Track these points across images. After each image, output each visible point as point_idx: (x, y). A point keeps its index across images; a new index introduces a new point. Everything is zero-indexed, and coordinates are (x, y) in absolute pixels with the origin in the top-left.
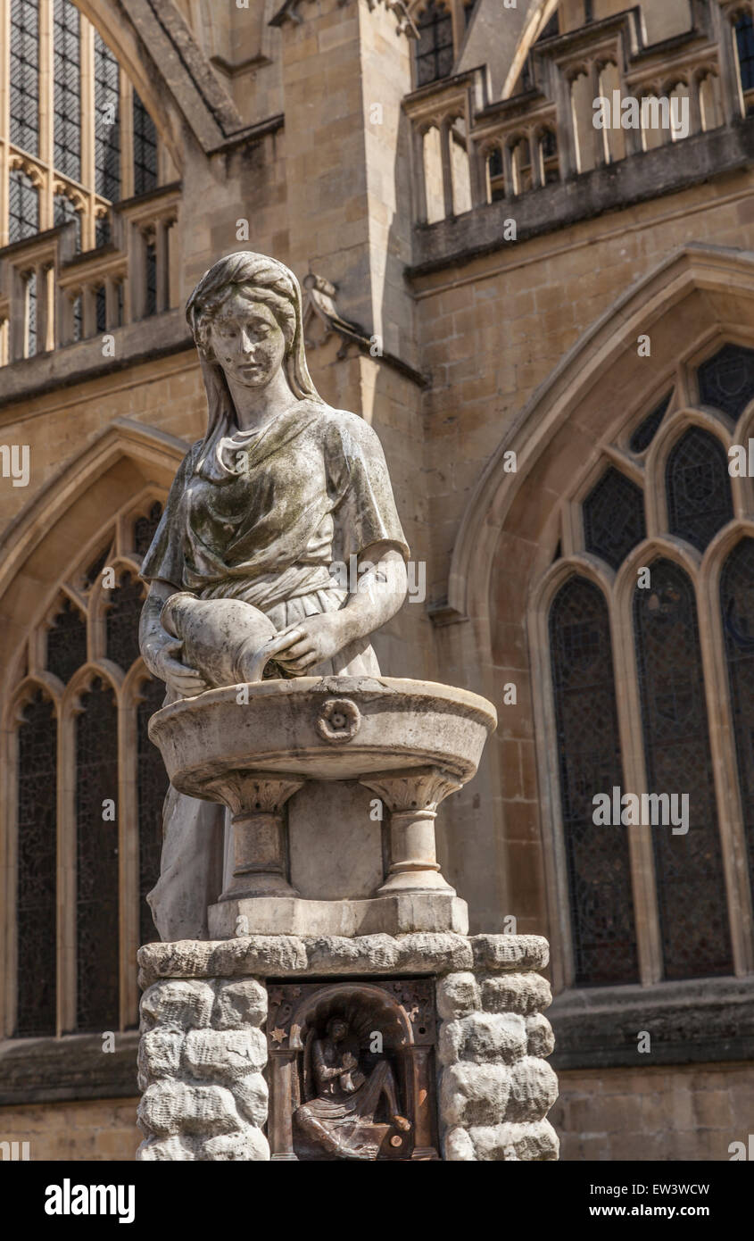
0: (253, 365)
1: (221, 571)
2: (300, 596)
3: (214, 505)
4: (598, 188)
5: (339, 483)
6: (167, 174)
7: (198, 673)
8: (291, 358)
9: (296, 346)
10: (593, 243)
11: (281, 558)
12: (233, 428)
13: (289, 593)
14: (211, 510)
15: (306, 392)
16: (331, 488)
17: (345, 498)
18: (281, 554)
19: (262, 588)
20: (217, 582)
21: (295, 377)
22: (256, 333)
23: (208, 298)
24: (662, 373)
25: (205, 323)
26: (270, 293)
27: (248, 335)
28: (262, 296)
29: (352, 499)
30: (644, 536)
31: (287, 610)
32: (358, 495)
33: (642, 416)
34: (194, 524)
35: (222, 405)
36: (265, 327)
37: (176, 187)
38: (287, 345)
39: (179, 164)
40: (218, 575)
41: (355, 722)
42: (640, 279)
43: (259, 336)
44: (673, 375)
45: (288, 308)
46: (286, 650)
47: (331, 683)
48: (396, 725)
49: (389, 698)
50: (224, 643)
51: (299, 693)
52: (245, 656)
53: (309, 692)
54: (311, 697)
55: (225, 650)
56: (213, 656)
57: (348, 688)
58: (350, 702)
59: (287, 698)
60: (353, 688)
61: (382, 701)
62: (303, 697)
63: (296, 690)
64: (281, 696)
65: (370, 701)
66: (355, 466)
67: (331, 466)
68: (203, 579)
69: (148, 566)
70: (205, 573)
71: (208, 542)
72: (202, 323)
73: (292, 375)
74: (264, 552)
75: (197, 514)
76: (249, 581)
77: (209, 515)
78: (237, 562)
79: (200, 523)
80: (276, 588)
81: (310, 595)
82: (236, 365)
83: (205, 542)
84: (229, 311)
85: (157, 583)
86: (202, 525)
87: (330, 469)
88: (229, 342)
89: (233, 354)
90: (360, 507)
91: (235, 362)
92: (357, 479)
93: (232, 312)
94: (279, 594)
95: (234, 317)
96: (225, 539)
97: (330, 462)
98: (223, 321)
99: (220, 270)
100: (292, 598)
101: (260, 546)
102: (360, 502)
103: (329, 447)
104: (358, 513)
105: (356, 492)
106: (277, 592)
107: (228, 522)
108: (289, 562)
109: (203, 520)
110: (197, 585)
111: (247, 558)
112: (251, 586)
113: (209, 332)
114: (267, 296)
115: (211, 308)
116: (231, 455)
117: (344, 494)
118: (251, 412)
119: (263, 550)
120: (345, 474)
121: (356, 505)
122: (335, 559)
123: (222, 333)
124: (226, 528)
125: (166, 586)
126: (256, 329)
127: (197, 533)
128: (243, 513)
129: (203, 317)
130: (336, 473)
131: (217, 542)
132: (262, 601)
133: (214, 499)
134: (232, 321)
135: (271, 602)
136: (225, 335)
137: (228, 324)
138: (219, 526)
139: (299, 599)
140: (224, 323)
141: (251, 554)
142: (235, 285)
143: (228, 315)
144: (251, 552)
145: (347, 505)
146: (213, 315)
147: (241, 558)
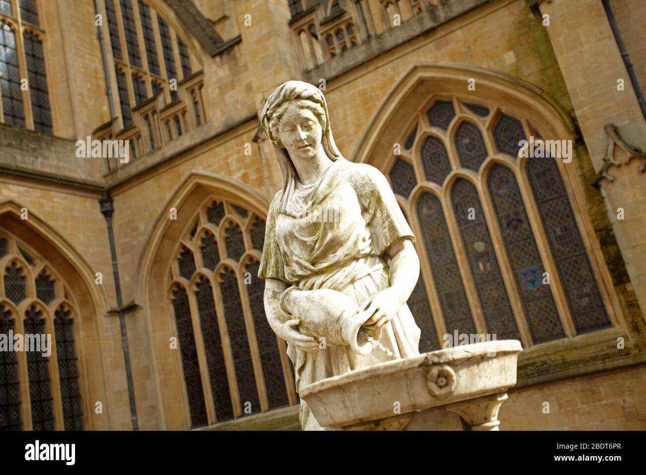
0: (306, 146)
1: (311, 270)
2: (361, 278)
3: (299, 231)
4: (375, 45)
5: (369, 205)
6: (195, 68)
7: (313, 339)
8: (325, 139)
9: (327, 131)
10: (377, 68)
11: (346, 258)
12: (299, 184)
13: (354, 278)
14: (297, 234)
15: (336, 156)
16: (365, 210)
17: (374, 215)
18: (346, 255)
19: (340, 276)
20: (307, 277)
21: (329, 148)
22: (306, 127)
23: (275, 111)
24: (413, 117)
25: (274, 125)
26: (310, 103)
27: (302, 130)
28: (306, 105)
29: (379, 214)
30: (416, 183)
31: (355, 288)
32: (382, 212)
34: (287, 243)
35: (289, 171)
36: (310, 123)
37: (201, 73)
38: (323, 131)
39: (201, 62)
40: (309, 272)
41: (453, 381)
43: (308, 128)
44: (417, 117)
45: (321, 110)
46: (370, 319)
47: (434, 357)
48: (478, 376)
49: (471, 360)
50: (328, 320)
51: (413, 368)
52: (343, 326)
53: (420, 366)
54: (421, 369)
55: (329, 324)
56: (322, 329)
57: (446, 359)
58: (448, 368)
59: (404, 372)
60: (449, 359)
61: (467, 362)
62: (416, 370)
63: (411, 366)
64: (401, 371)
65: (460, 364)
66: (378, 196)
67: (362, 197)
68: (299, 276)
69: (263, 271)
70: (300, 272)
71: (297, 253)
72: (272, 126)
73: (327, 148)
74: (335, 256)
75: (288, 237)
76: (329, 274)
77: (295, 237)
78: (319, 263)
79: (291, 242)
80: (346, 276)
81: (366, 277)
82: (296, 147)
83: (296, 253)
84: (288, 117)
85: (270, 280)
86: (292, 243)
87: (362, 199)
88: (290, 135)
89: (294, 141)
90: (385, 219)
91: (295, 146)
92: (379, 203)
93: (290, 117)
94: (349, 280)
95: (292, 119)
96: (309, 250)
97: (362, 195)
98: (286, 123)
99: (279, 94)
100: (356, 280)
101: (332, 252)
102: (384, 216)
103: (359, 186)
104: (384, 223)
105: (380, 210)
106: (347, 278)
107: (309, 240)
108: (350, 259)
109: (292, 240)
110: (296, 279)
111: (325, 260)
112: (331, 277)
113: (277, 131)
114: (309, 105)
115: (277, 117)
116: (302, 200)
117: (373, 213)
118: (307, 172)
119: (334, 255)
120: (372, 200)
121: (381, 218)
122: (375, 252)
123: (286, 130)
124: (308, 243)
125: (275, 281)
126: (305, 125)
127: (291, 249)
128: (317, 234)
129: (272, 122)
130: (366, 201)
131: (304, 252)
132: (339, 285)
133: (297, 228)
134: (291, 122)
135: (345, 285)
136: (288, 131)
137: (288, 124)
138: (303, 243)
139: (360, 280)
140: (286, 124)
141: (327, 258)
142: (290, 101)
143: (288, 119)
144: (327, 256)
145: (376, 218)
146: (279, 121)
147: (321, 261)
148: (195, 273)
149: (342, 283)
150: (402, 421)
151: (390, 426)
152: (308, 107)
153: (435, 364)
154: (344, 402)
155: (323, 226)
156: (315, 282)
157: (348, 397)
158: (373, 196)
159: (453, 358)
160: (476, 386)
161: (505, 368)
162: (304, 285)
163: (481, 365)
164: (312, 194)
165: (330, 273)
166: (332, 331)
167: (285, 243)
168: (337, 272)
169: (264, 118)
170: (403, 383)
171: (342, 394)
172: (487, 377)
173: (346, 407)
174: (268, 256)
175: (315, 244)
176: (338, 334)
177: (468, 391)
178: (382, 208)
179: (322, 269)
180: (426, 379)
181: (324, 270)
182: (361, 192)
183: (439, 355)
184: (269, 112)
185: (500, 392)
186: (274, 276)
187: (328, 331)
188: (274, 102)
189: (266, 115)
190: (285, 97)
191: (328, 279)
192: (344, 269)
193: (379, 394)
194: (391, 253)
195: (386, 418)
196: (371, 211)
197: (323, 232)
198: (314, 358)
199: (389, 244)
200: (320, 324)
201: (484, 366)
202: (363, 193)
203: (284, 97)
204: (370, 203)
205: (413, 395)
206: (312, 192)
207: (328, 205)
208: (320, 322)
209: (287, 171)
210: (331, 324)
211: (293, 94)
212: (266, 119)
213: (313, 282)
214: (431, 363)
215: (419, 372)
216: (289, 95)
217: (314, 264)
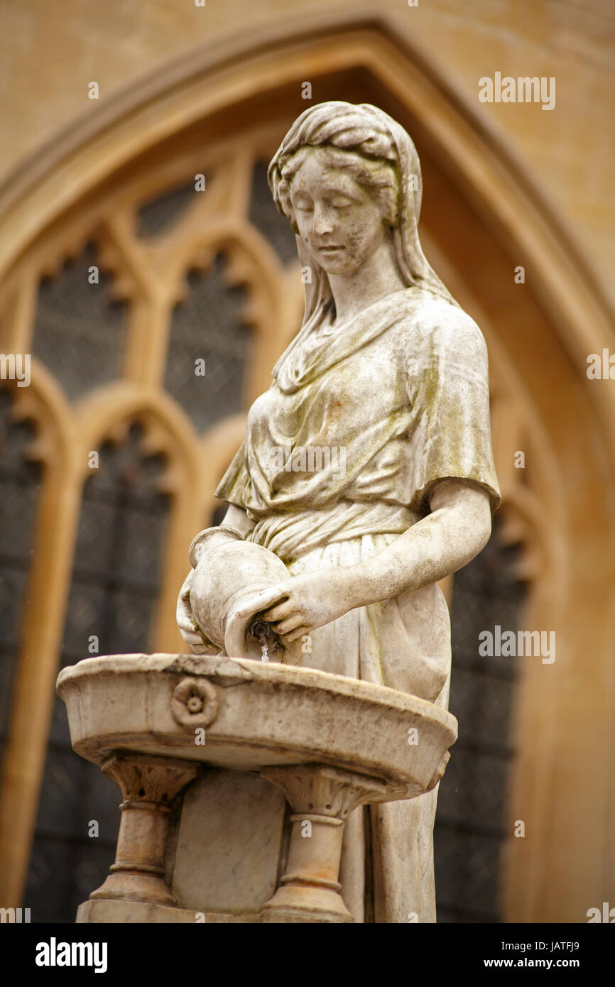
0: (334, 248)
1: (266, 503)
2: (340, 541)
3: (277, 421)
8: (397, 234)
9: (401, 219)
11: (324, 494)
13: (329, 537)
14: (272, 426)
16: (406, 405)
17: (416, 422)
22: (335, 209)
27: (324, 212)
34: (254, 440)
35: (321, 289)
36: (346, 201)
40: (264, 507)
41: (211, 707)
43: (339, 210)
47: (188, 662)
48: (262, 714)
49: (252, 684)
50: (213, 597)
51: (155, 671)
53: (165, 671)
54: (166, 675)
56: (203, 610)
57: (205, 671)
59: (144, 675)
60: (210, 671)
61: (244, 686)
62: (160, 676)
63: (152, 668)
64: (139, 672)
65: (231, 686)
66: (431, 382)
67: (408, 379)
68: (252, 511)
70: (254, 504)
71: (265, 464)
74: (306, 485)
75: (260, 428)
76: (290, 517)
77: (268, 432)
78: (280, 493)
79: (261, 439)
80: (316, 530)
81: (352, 541)
82: (314, 246)
84: (301, 181)
85: (232, 507)
86: (263, 442)
87: (407, 383)
88: (306, 218)
89: (311, 233)
91: (312, 242)
92: (430, 399)
93: (304, 183)
94: (317, 538)
95: (306, 189)
97: (406, 374)
98: (298, 192)
100: (331, 543)
101: (304, 476)
103: (407, 355)
104: (426, 441)
105: (428, 413)
106: (317, 533)
107: (284, 442)
108: (332, 498)
109: (264, 436)
111: (288, 490)
112: (290, 524)
114: (348, 163)
115: (287, 174)
117: (415, 416)
119: (305, 483)
120: (421, 391)
121: (425, 430)
122: (399, 496)
123: (300, 205)
127: (257, 453)
128: (296, 434)
130: (411, 389)
132: (298, 544)
133: (277, 413)
134: (305, 192)
135: (308, 547)
136: (302, 208)
137: (302, 196)
139: (338, 545)
141: (294, 487)
142: (311, 148)
143: (300, 186)
144: (294, 483)
145: (419, 428)
146: (289, 184)
147: (284, 489)
152: (345, 168)
153: (187, 674)
155: (304, 421)
158: (423, 382)
159: (217, 672)
160: (255, 730)
161: (331, 720)
163: (274, 700)
164: (321, 350)
165: (293, 517)
166: (214, 619)
167: (252, 438)
168: (305, 518)
169: (272, 169)
170: (143, 694)
172: (280, 722)
176: (220, 627)
177: (238, 733)
178: (431, 410)
179: (278, 505)
180: (172, 695)
183: (197, 661)
184: (280, 160)
189: (276, 164)
190: (304, 139)
191: (284, 528)
192: (318, 514)
193: (112, 702)
196: (414, 413)
197: (302, 434)
199: (423, 487)
201: (279, 702)
202: (408, 372)
203: (302, 138)
204: (416, 394)
206: (319, 348)
210: (214, 605)
211: (317, 134)
213: (266, 528)
214: (179, 670)
215: (164, 679)
216: (311, 136)
217: (274, 493)
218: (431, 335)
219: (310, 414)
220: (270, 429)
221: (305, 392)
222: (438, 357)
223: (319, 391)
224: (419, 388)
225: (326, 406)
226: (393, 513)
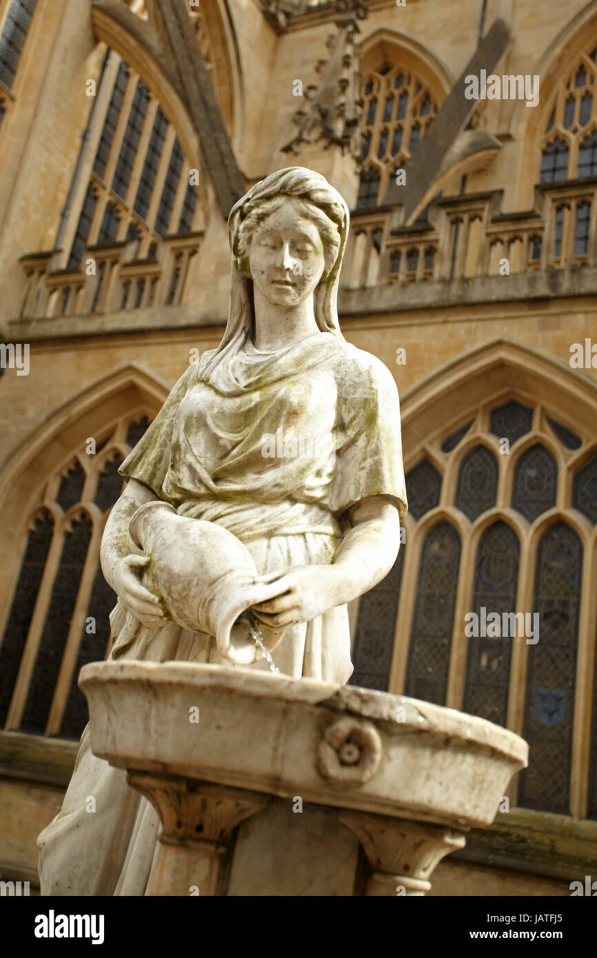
0: (287, 283)
1: (207, 487)
2: (286, 535)
3: (215, 417)
4: (455, 291)
5: (351, 422)
6: (197, 226)
7: (157, 599)
8: (323, 288)
9: (332, 277)
10: (445, 322)
11: (276, 490)
12: (250, 344)
13: (275, 529)
14: (210, 421)
15: (330, 325)
16: (340, 427)
17: (353, 442)
18: (276, 485)
19: (252, 516)
20: (197, 498)
21: (324, 308)
22: (299, 251)
23: (257, 205)
24: (470, 409)
25: (248, 229)
26: (321, 214)
27: (291, 253)
28: (314, 215)
29: (361, 442)
30: (437, 504)
31: (269, 547)
32: (368, 440)
33: (451, 432)
34: (187, 429)
35: (243, 319)
36: (309, 247)
37: (201, 235)
38: (325, 273)
39: (207, 220)
40: (203, 491)
41: (373, 761)
42: (470, 349)
43: (301, 253)
44: (476, 412)
45: (336, 236)
46: (269, 601)
47: (353, 698)
48: (424, 773)
49: (425, 735)
50: (196, 575)
51: (304, 702)
52: (217, 597)
53: (320, 704)
54: (318, 711)
55: (195, 583)
56: (179, 586)
57: (375, 712)
58: (372, 732)
59: (284, 705)
60: (381, 713)
61: (413, 737)
62: (308, 709)
63: (301, 697)
64: (279, 698)
65: (398, 734)
66: (372, 411)
67: (345, 404)
68: (184, 491)
69: (130, 463)
70: (188, 485)
71: (198, 454)
72: (244, 229)
73: (321, 306)
74: (258, 478)
75: (194, 421)
76: (235, 505)
77: (206, 425)
78: (226, 481)
79: (194, 430)
80: (263, 521)
81: (297, 537)
82: (268, 278)
83: (196, 452)
84: (276, 221)
85: (135, 483)
86: (196, 433)
87: (344, 407)
88: (268, 253)
89: (269, 267)
90: (368, 454)
91: (268, 275)
92: (370, 424)
93: (279, 223)
94: (264, 528)
95: (280, 228)
96: (218, 454)
97: (346, 400)
98: (267, 231)
99: (276, 180)
100: (277, 535)
101: (256, 470)
102: (369, 448)
103: (347, 384)
104: (365, 459)
105: (366, 436)
106: (263, 525)
107: (226, 437)
108: (282, 494)
109: (199, 428)
110: (177, 496)
111: (238, 480)
112: (236, 512)
113: (249, 240)
114: (319, 217)
115: (258, 215)
116: (244, 369)
117: (352, 436)
118: (272, 331)
119: (256, 476)
120: (360, 415)
121: (364, 450)
122: (330, 502)
123: (263, 243)
124: (222, 442)
125: (143, 488)
126: (299, 247)
127: (190, 442)
128: (244, 432)
129: (247, 222)
130: (349, 412)
131: (209, 455)
132: (244, 531)
133: (216, 410)
134: (277, 231)
135: (254, 535)
136: (266, 245)
137: (271, 235)
138: (215, 439)
139: (284, 538)
140: (269, 233)
141: (243, 478)
142: (289, 197)
143: (274, 225)
144: (244, 475)
145: (354, 447)
146: (258, 223)
147: (231, 479)
148: (77, 506)
149: (250, 529)
150: (245, 804)
151: (218, 803)
152: (315, 220)
153: (350, 713)
154: (147, 717)
155: (258, 421)
156: (206, 510)
157: (158, 710)
158: (364, 408)
159: (389, 716)
160: (414, 793)
161: (482, 782)
162: (187, 510)
163: (440, 756)
164: (264, 365)
165: (239, 505)
166: (194, 597)
167: (185, 428)
168: (251, 508)
169: (236, 211)
170: (273, 726)
171: (150, 702)
172: (441, 784)
173: (147, 729)
174: (150, 444)
175: (234, 447)
176: (203, 607)
177: (394, 795)
178: (371, 433)
179: (227, 492)
180: (321, 736)
181: (229, 495)
182: (347, 394)
183: (366, 698)
184: (247, 204)
185: (455, 826)
186: (145, 479)
187: (188, 595)
188: (263, 190)
189: (241, 208)
190: (285, 189)
191: (229, 514)
192: (264, 507)
193: (219, 727)
194: (357, 516)
195: (216, 785)
196: (351, 433)
197: (255, 432)
198: (149, 640)
199: (359, 498)
200: (179, 576)
201: (444, 758)
202: (350, 397)
203: (283, 186)
204: (354, 418)
205: (283, 757)
206: (263, 362)
207: (281, 390)
208: (182, 574)
209: (240, 317)
210: (198, 584)
212: (238, 215)
213: (202, 510)
214: (342, 706)
215: (311, 714)
216: (292, 187)
217: (216, 479)
218: (369, 371)
219: (267, 416)
220: (208, 423)
221: (256, 397)
222: (377, 391)
223: (276, 398)
224: (358, 414)
225: (284, 413)
226: (324, 517)
